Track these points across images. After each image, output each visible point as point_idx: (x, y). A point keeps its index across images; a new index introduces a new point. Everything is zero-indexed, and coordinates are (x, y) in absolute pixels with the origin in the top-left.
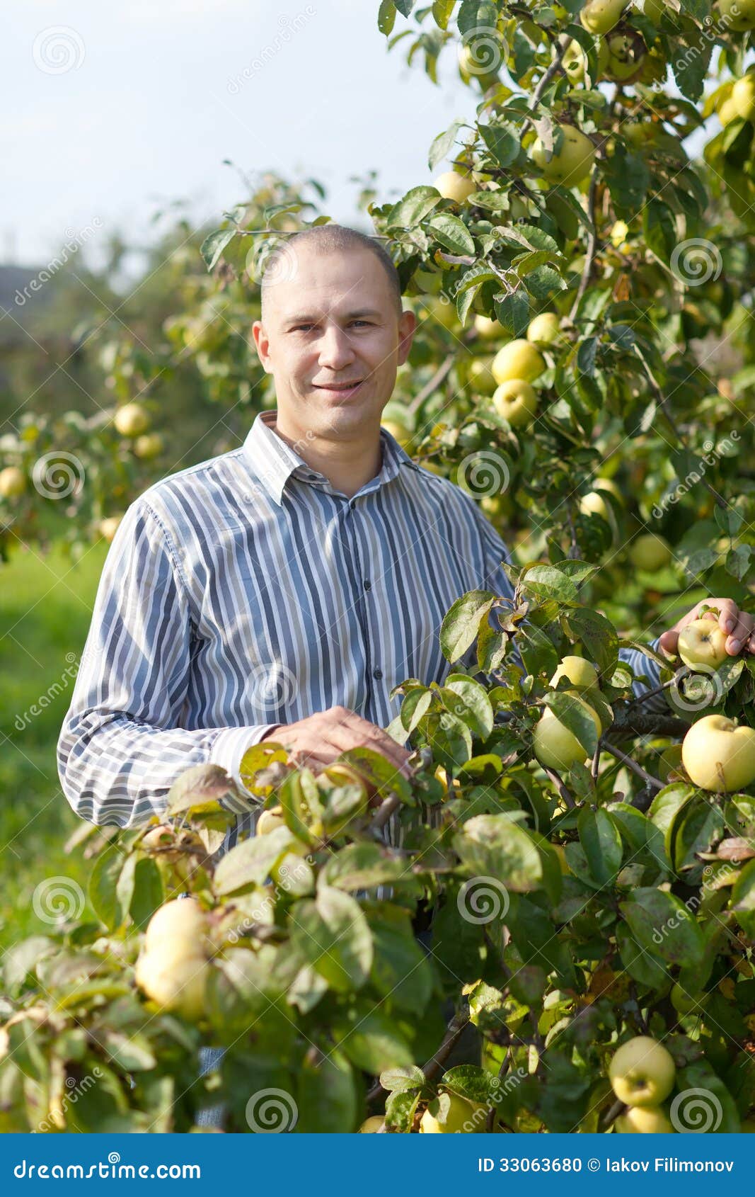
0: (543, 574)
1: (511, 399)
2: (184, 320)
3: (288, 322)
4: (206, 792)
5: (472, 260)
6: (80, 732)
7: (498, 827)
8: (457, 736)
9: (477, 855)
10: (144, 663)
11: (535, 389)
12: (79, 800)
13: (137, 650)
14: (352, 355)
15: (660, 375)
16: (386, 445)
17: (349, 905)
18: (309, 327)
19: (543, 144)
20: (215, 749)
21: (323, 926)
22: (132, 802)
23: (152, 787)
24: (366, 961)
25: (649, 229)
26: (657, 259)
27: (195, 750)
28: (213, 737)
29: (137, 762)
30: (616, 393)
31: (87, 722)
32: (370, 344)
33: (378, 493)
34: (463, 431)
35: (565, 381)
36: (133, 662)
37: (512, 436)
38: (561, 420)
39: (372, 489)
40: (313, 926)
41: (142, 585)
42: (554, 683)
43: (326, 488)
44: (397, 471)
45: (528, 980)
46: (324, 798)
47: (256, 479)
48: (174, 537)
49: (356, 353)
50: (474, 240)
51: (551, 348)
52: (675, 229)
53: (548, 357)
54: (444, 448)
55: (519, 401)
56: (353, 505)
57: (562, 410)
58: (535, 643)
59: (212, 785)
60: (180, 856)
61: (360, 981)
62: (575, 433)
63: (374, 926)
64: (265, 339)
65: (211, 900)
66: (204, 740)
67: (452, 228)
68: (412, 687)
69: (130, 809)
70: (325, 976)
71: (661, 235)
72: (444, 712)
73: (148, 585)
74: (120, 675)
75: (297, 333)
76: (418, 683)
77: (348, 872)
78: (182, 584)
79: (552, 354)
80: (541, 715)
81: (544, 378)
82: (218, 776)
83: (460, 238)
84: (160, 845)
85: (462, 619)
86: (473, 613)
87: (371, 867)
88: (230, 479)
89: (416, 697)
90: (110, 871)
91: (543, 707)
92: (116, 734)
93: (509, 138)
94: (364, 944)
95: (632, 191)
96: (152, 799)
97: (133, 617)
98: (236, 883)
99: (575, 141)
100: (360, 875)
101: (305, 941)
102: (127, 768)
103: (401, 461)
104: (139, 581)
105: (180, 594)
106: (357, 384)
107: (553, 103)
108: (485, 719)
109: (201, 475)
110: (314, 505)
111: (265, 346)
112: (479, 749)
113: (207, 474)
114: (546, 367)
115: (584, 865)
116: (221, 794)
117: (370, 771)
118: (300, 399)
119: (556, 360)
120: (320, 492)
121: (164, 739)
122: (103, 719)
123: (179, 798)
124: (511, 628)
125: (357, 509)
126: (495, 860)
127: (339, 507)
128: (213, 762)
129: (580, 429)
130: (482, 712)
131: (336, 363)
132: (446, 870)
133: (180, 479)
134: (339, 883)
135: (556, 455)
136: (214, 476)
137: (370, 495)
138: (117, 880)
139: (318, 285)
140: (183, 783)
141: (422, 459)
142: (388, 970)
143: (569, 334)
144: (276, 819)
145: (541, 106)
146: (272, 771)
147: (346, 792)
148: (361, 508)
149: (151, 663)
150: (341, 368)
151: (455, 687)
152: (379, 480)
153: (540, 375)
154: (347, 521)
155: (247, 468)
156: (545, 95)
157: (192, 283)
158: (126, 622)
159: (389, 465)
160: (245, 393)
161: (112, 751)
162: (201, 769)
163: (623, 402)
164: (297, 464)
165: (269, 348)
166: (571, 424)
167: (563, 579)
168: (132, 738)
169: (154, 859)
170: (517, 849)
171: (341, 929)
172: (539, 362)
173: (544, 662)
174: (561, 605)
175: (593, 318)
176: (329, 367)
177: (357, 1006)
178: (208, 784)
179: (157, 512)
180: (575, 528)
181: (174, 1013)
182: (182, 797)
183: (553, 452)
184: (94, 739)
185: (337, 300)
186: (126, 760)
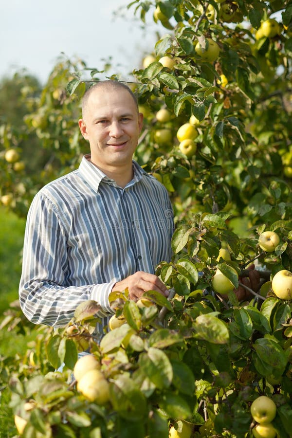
0: (211, 217)
1: (187, 147)
2: (32, 116)
3: (96, 119)
4: (90, 311)
5: (178, 91)
6: (30, 290)
7: (210, 319)
8: (184, 283)
9: (203, 330)
10: (51, 259)
11: (195, 142)
12: (32, 317)
13: (48, 253)
14: (123, 132)
15: (244, 137)
16: (135, 167)
17: (161, 354)
18: (105, 121)
19: (200, 45)
20: (92, 294)
21: (152, 363)
22: (57, 316)
23: (66, 310)
24: (170, 376)
25: (239, 80)
26: (241, 91)
27: (83, 295)
28: (90, 289)
29: (59, 302)
30: (227, 143)
31: (32, 286)
32: (130, 127)
33: (134, 186)
34: (169, 160)
35: (207, 139)
36: (47, 259)
37: (187, 162)
38: (207, 155)
39: (131, 185)
40: (148, 364)
41: (47, 227)
42: (218, 260)
43: (114, 185)
44: (141, 177)
45: (224, 378)
46: (141, 312)
47: (85, 182)
48: (57, 207)
49: (124, 131)
50: (178, 83)
51: (200, 127)
52: (249, 79)
53: (200, 130)
54: (161, 167)
55: (190, 148)
56: (125, 191)
57: (207, 150)
58: (210, 245)
59: (92, 308)
60: (81, 338)
61: (168, 385)
62: (212, 159)
63: (172, 362)
64: (84, 126)
65: (99, 355)
66: (87, 290)
67: (169, 78)
68: (164, 264)
69: (56, 319)
70: (154, 383)
71: (243, 82)
72: (178, 273)
73: (49, 227)
74: (42, 265)
75: (100, 124)
76: (166, 263)
77: (158, 340)
78: (62, 225)
79: (201, 129)
80: (215, 273)
81: (198, 138)
82: (94, 304)
83: (173, 82)
84: (72, 334)
85: (180, 236)
86: (184, 234)
87: (167, 338)
88: (75, 182)
89: (166, 268)
90: (54, 345)
91: (216, 269)
92: (46, 291)
93: (188, 44)
94: (169, 370)
95: (232, 65)
96: (66, 315)
97: (45, 240)
98: (110, 348)
99: (213, 45)
100: (163, 341)
101: (146, 370)
102: (55, 304)
103: (142, 173)
104: (46, 226)
105: (62, 230)
106: (125, 143)
107: (203, 30)
108: (194, 276)
109: (63, 181)
110: (110, 192)
111: (84, 129)
112: (193, 288)
113: (66, 181)
114: (199, 134)
115: (238, 331)
116: (96, 312)
117: (156, 299)
118: (102, 150)
119: (203, 132)
120: (111, 186)
121: (69, 291)
122: (39, 284)
123: (79, 314)
124: (201, 239)
125: (126, 193)
126: (210, 333)
127: (120, 193)
128: (92, 299)
129: (214, 158)
130: (193, 273)
131: (117, 136)
132: (190, 337)
133: (55, 183)
134: (155, 345)
135: (205, 169)
136: (69, 181)
137: (130, 187)
138: (58, 349)
139: (108, 104)
140: (80, 308)
141: (153, 172)
142: (178, 379)
143: (207, 121)
144: (120, 321)
145: (199, 31)
146: (117, 302)
147: (151, 309)
148: (128, 192)
149: (54, 258)
150: (118, 138)
151: (182, 264)
152: (134, 181)
153: (196, 137)
154: (123, 197)
155: (82, 178)
156: (200, 27)
157: (31, 101)
158: (42, 242)
159: (137, 175)
160: (57, 145)
161: (47, 298)
162: (87, 302)
163: (229, 146)
164: (103, 176)
165: (86, 130)
166: (210, 156)
167: (219, 219)
168: (54, 292)
169: (72, 340)
170: (218, 327)
171: (159, 364)
172: (196, 132)
173: (214, 252)
174: (218, 229)
175: (218, 114)
176: (114, 137)
177: (166, 394)
178: (90, 308)
179: (49, 198)
180: (214, 197)
181: (95, 402)
182: (80, 314)
183: (204, 167)
184: (37, 293)
185: (116, 110)
186: (54, 301)
